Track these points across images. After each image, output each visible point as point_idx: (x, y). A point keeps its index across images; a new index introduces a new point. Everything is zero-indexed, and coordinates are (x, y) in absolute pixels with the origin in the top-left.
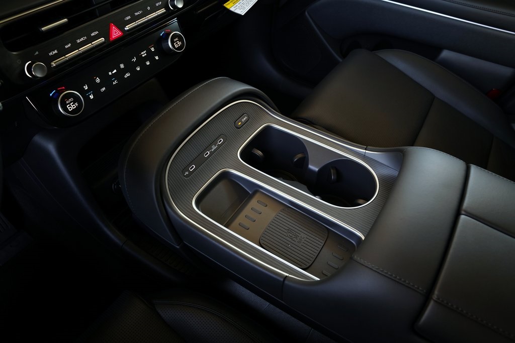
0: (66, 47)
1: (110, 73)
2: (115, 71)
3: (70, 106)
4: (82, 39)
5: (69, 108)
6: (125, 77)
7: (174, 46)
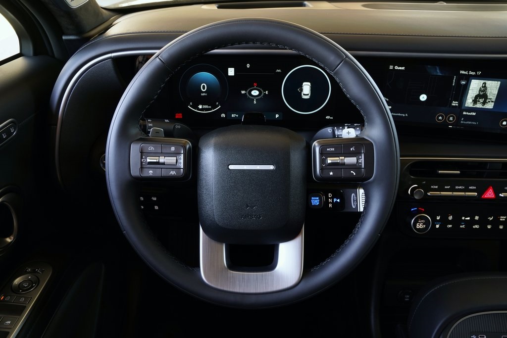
0: (446, 188)
1: (463, 218)
2: (469, 218)
3: (419, 225)
4: (461, 187)
5: (417, 226)
6: (474, 227)
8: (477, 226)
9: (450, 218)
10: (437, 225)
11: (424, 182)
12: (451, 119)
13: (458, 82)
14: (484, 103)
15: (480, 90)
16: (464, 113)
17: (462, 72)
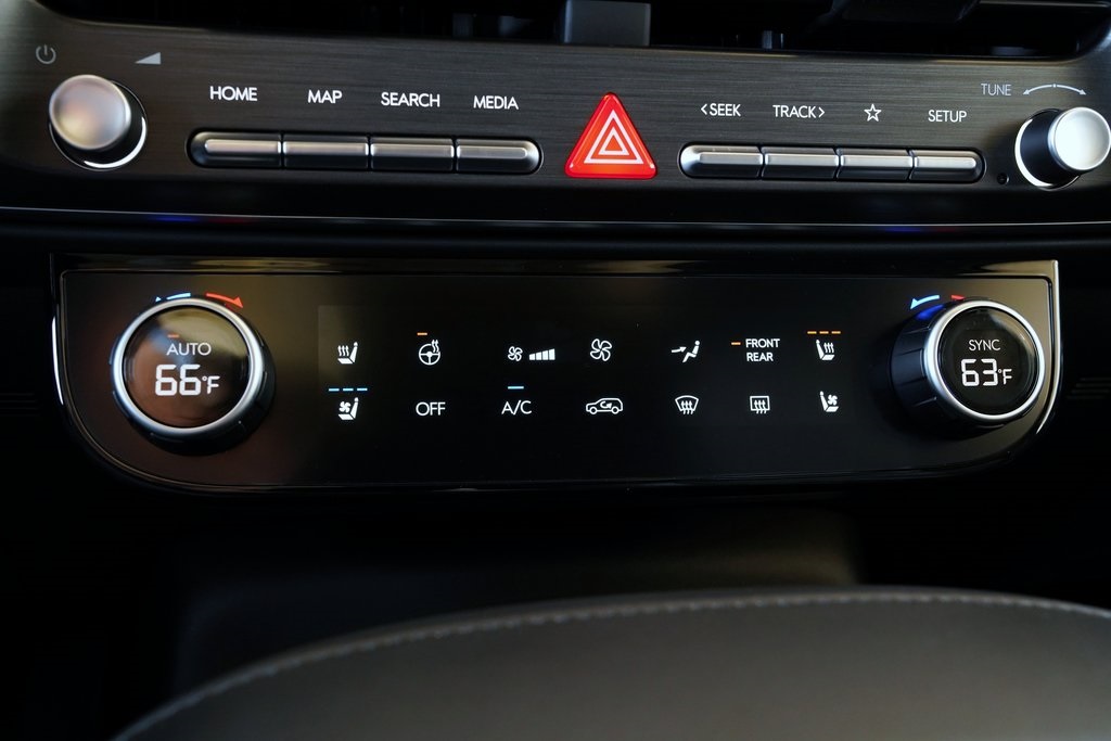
0: (314, 97)
1: (515, 354)
2: (549, 355)
3: (175, 374)
4: (415, 99)
5: (161, 380)
6: (591, 409)
7: (950, 371)
8: (608, 406)
9: (431, 354)
10: (344, 406)
11: (155, 59)
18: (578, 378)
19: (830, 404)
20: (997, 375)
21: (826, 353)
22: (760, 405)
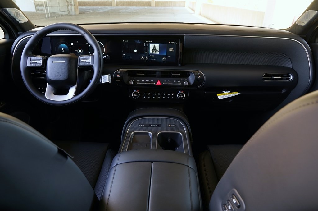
0: (142, 81)
1: (154, 94)
2: (156, 94)
4: (148, 81)
5: (134, 96)
7: (179, 96)
8: (159, 97)
9: (149, 94)
10: (144, 97)
11: (134, 79)
12: (146, 58)
13: (146, 45)
14: (156, 52)
15: (153, 48)
16: (150, 56)
17: (146, 42)
18: (158, 96)
19: (173, 98)
20: (182, 97)
21: (173, 95)
22: (168, 98)
